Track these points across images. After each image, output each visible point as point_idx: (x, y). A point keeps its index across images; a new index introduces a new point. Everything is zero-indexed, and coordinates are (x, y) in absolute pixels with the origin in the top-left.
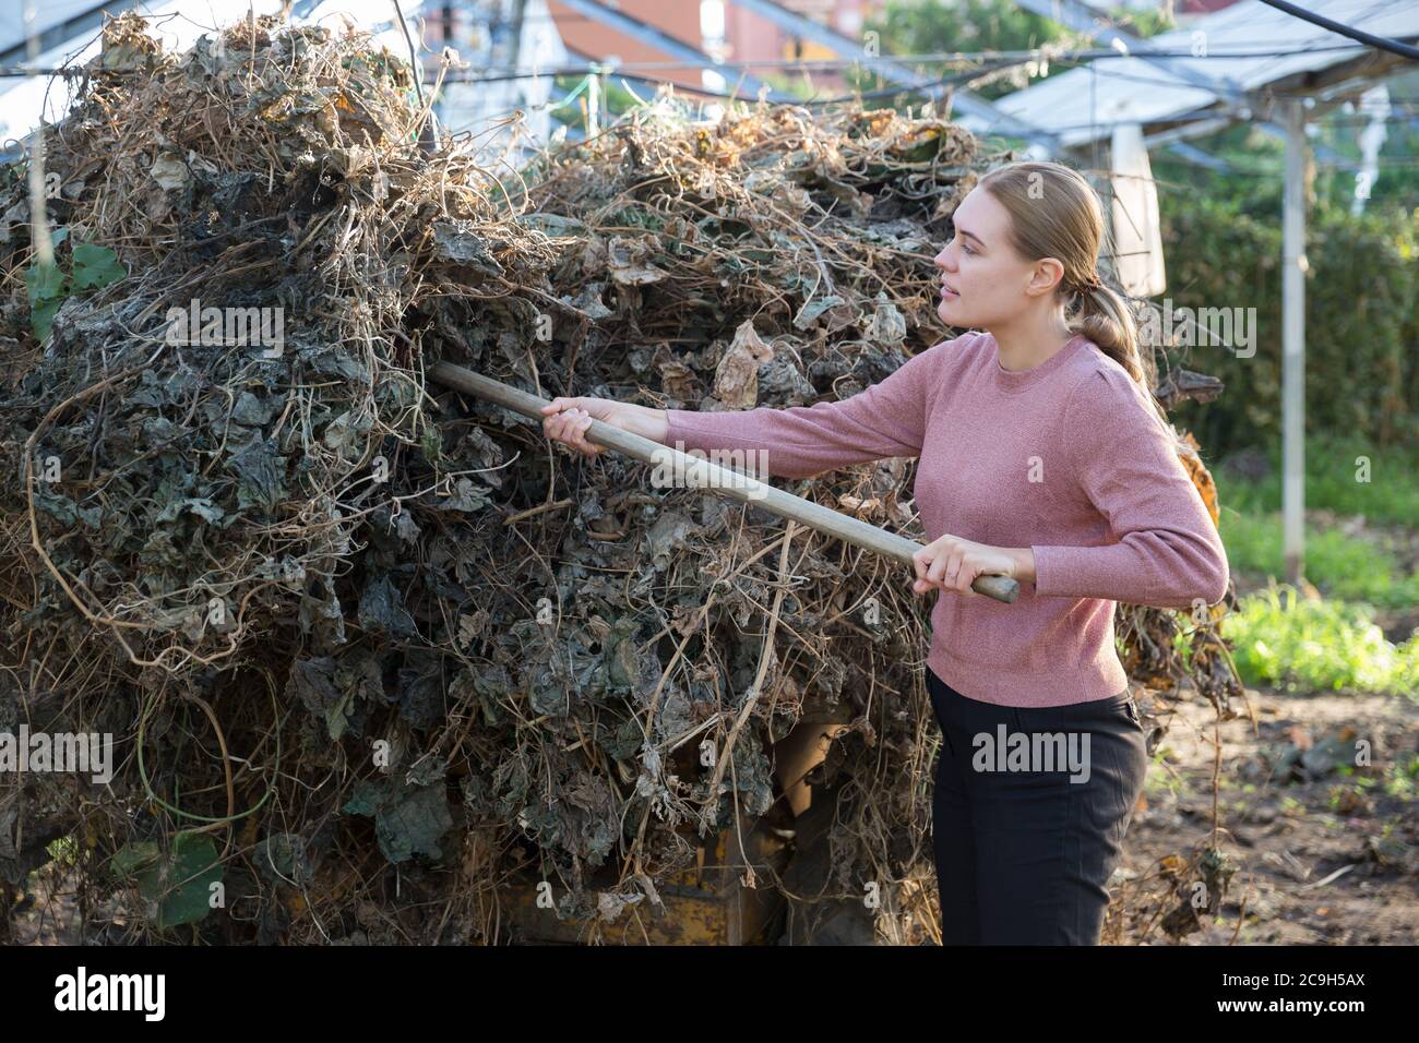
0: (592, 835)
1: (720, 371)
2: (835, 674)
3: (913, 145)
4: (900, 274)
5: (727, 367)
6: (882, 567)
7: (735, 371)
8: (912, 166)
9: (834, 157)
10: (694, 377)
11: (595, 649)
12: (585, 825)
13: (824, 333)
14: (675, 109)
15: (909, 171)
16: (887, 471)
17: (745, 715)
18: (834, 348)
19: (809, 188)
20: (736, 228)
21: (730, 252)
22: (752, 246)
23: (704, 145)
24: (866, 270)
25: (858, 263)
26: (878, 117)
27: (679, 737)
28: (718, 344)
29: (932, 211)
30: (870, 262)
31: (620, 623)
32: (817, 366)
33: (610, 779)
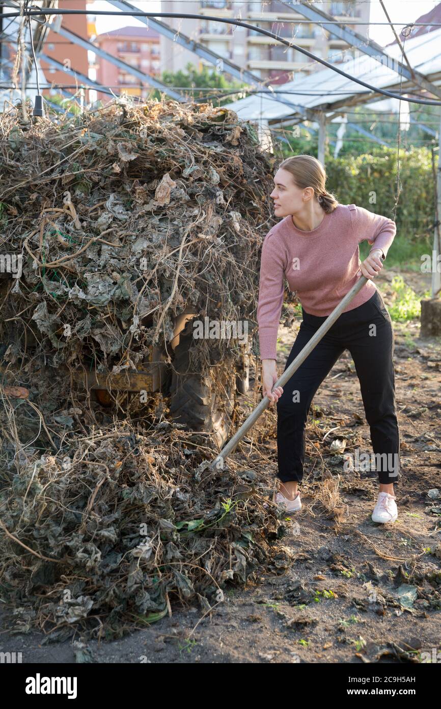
0: (112, 346)
1: (157, 190)
2: (195, 294)
3: (215, 116)
4: (216, 160)
5: (160, 189)
6: (212, 259)
7: (163, 191)
8: (216, 123)
9: (190, 119)
10: (147, 192)
11: (115, 283)
12: (109, 342)
13: (192, 179)
14: (128, 100)
15: (215, 125)
16: (212, 227)
17: (168, 306)
18: (196, 183)
19: (184, 129)
20: (161, 141)
21: (161, 149)
22: (167, 147)
23: (146, 112)
24: (205, 158)
25: (203, 155)
26: (203, 106)
27: (145, 313)
28: (155, 181)
29: (224, 140)
30: (207, 155)
31: (124, 275)
32: (190, 190)
33: (118, 327)
